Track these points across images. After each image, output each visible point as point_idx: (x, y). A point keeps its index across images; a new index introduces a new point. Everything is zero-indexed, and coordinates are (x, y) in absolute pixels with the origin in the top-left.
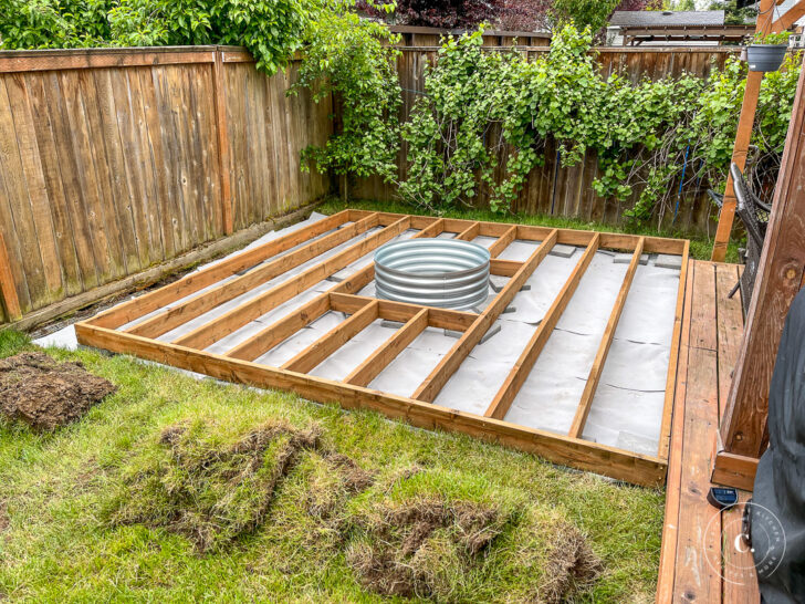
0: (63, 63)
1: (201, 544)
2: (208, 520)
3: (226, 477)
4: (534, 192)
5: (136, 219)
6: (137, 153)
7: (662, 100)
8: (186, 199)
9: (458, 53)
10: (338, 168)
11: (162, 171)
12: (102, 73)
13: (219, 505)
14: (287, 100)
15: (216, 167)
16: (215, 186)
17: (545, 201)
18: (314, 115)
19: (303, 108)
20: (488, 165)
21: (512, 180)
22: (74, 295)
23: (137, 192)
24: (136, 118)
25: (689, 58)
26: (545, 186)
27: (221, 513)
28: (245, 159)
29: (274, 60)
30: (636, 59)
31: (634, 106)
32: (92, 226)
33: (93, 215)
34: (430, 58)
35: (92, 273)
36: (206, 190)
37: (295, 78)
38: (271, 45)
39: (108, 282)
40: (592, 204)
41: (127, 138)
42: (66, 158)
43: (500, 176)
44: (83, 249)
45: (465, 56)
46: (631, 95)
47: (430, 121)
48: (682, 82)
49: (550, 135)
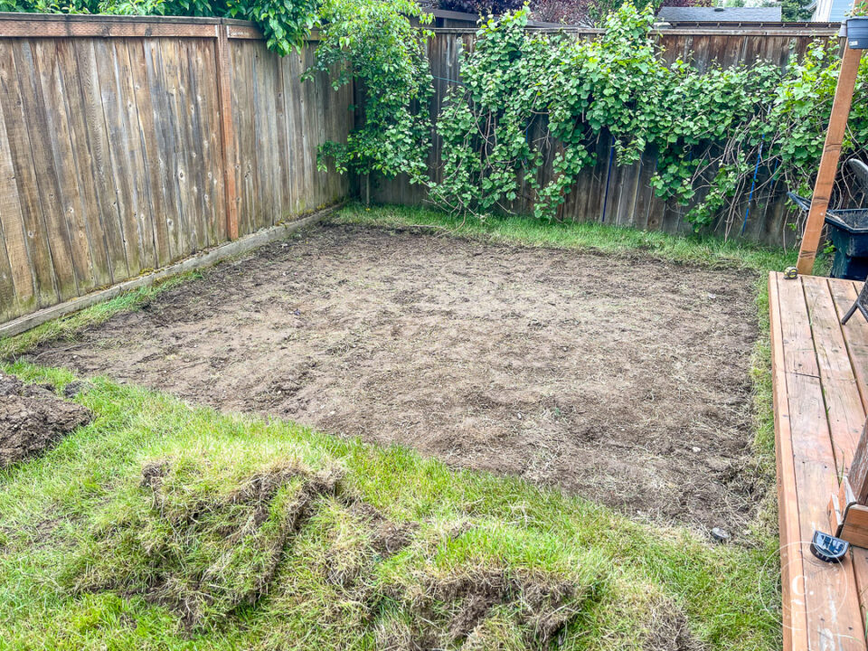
0: (38, 29)
1: (188, 620)
2: (197, 589)
3: (222, 534)
4: (583, 196)
5: (123, 217)
6: (125, 140)
7: (734, 90)
8: (184, 196)
9: (499, 35)
10: (359, 167)
11: (155, 162)
12: (84, 44)
13: (213, 569)
14: (302, 86)
15: (219, 160)
16: (218, 183)
17: (596, 207)
18: (332, 107)
19: (320, 97)
20: (531, 164)
21: (559, 180)
22: (48, 306)
23: (125, 186)
24: (125, 99)
25: (764, 43)
26: (595, 189)
27: (214, 580)
28: (253, 152)
29: (287, 38)
30: (704, 43)
31: (702, 96)
32: (71, 225)
33: (71, 212)
34: (466, 41)
35: (70, 280)
36: (207, 188)
37: (311, 61)
38: (284, 20)
39: (89, 291)
40: (649, 210)
41: (114, 123)
42: (40, 143)
43: (544, 178)
44: (60, 251)
45: (507, 38)
46: (698, 85)
47: (465, 112)
48: (756, 69)
49: (605, 130)
